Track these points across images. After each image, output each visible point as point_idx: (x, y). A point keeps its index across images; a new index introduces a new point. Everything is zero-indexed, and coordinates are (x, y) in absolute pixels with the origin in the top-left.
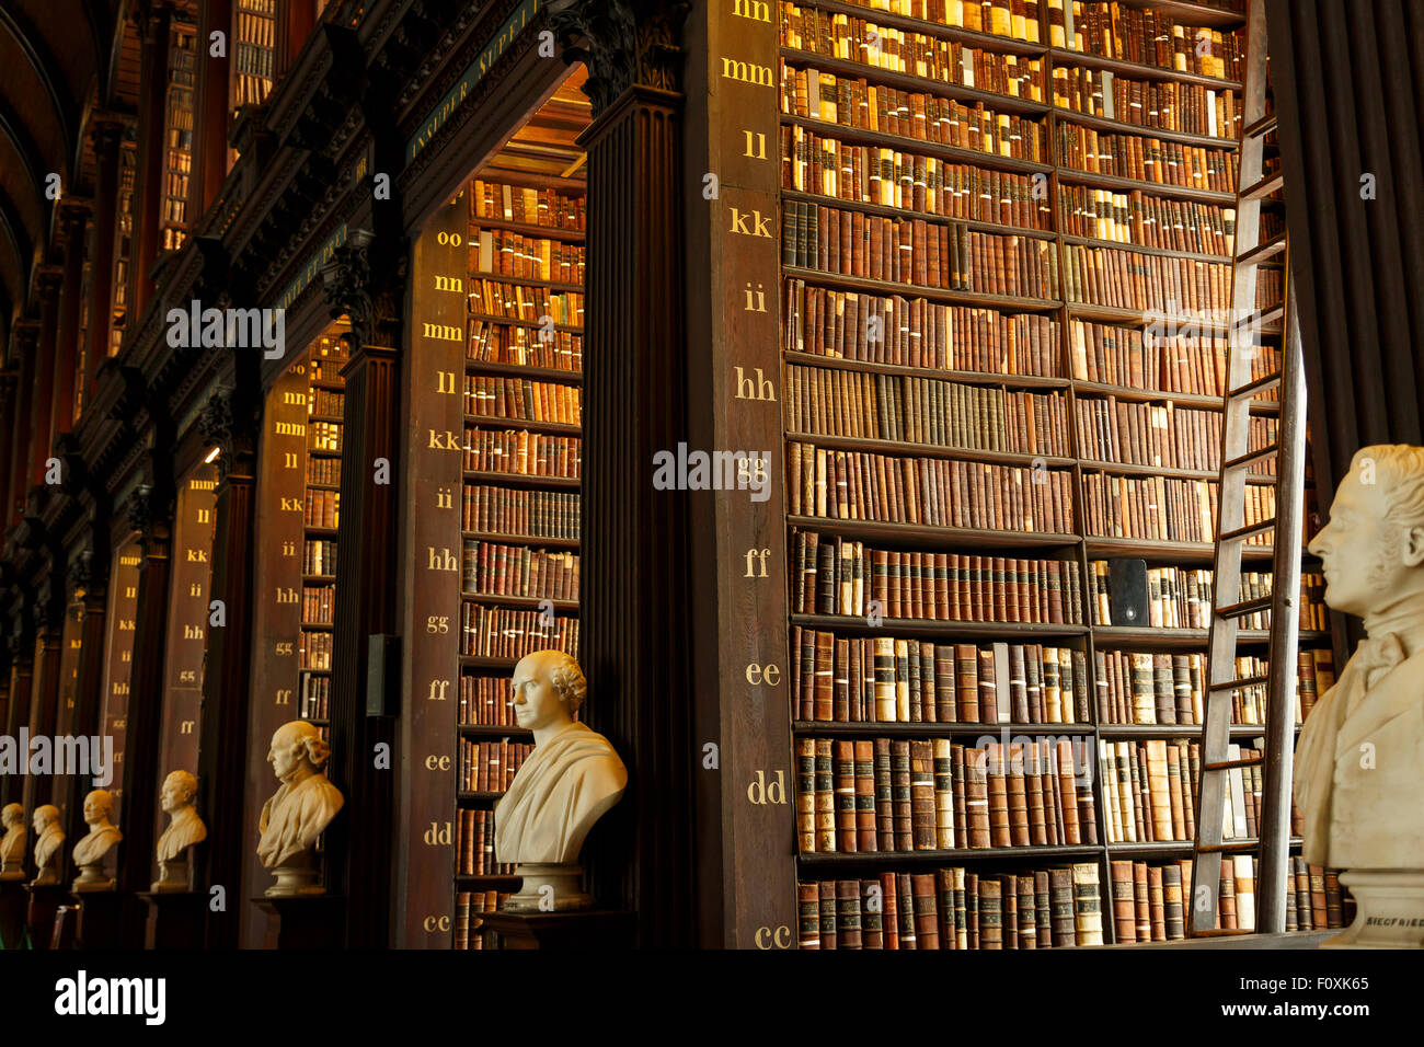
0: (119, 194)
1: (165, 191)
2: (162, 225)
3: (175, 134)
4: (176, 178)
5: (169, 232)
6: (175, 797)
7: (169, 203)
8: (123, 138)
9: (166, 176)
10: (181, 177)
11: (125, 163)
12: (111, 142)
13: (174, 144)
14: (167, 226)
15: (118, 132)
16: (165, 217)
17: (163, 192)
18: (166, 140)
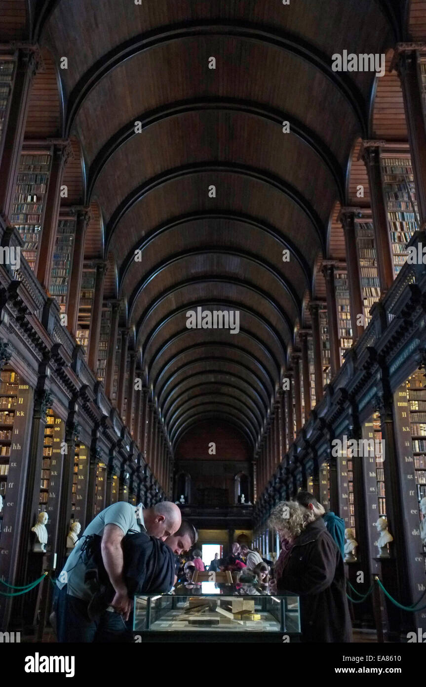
0: (320, 328)
1: (339, 326)
2: (339, 338)
3: (340, 307)
4: (342, 321)
5: (342, 340)
6: (381, 527)
7: (341, 330)
8: (319, 309)
9: (339, 322)
10: (343, 320)
11: (321, 317)
12: (314, 310)
13: (340, 310)
14: (341, 338)
15: (317, 308)
16: (340, 335)
17: (338, 327)
18: (337, 310)
